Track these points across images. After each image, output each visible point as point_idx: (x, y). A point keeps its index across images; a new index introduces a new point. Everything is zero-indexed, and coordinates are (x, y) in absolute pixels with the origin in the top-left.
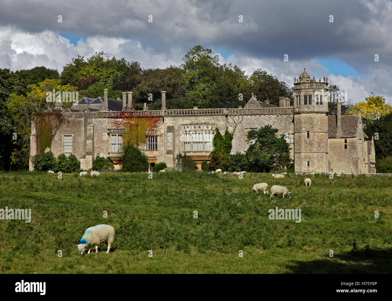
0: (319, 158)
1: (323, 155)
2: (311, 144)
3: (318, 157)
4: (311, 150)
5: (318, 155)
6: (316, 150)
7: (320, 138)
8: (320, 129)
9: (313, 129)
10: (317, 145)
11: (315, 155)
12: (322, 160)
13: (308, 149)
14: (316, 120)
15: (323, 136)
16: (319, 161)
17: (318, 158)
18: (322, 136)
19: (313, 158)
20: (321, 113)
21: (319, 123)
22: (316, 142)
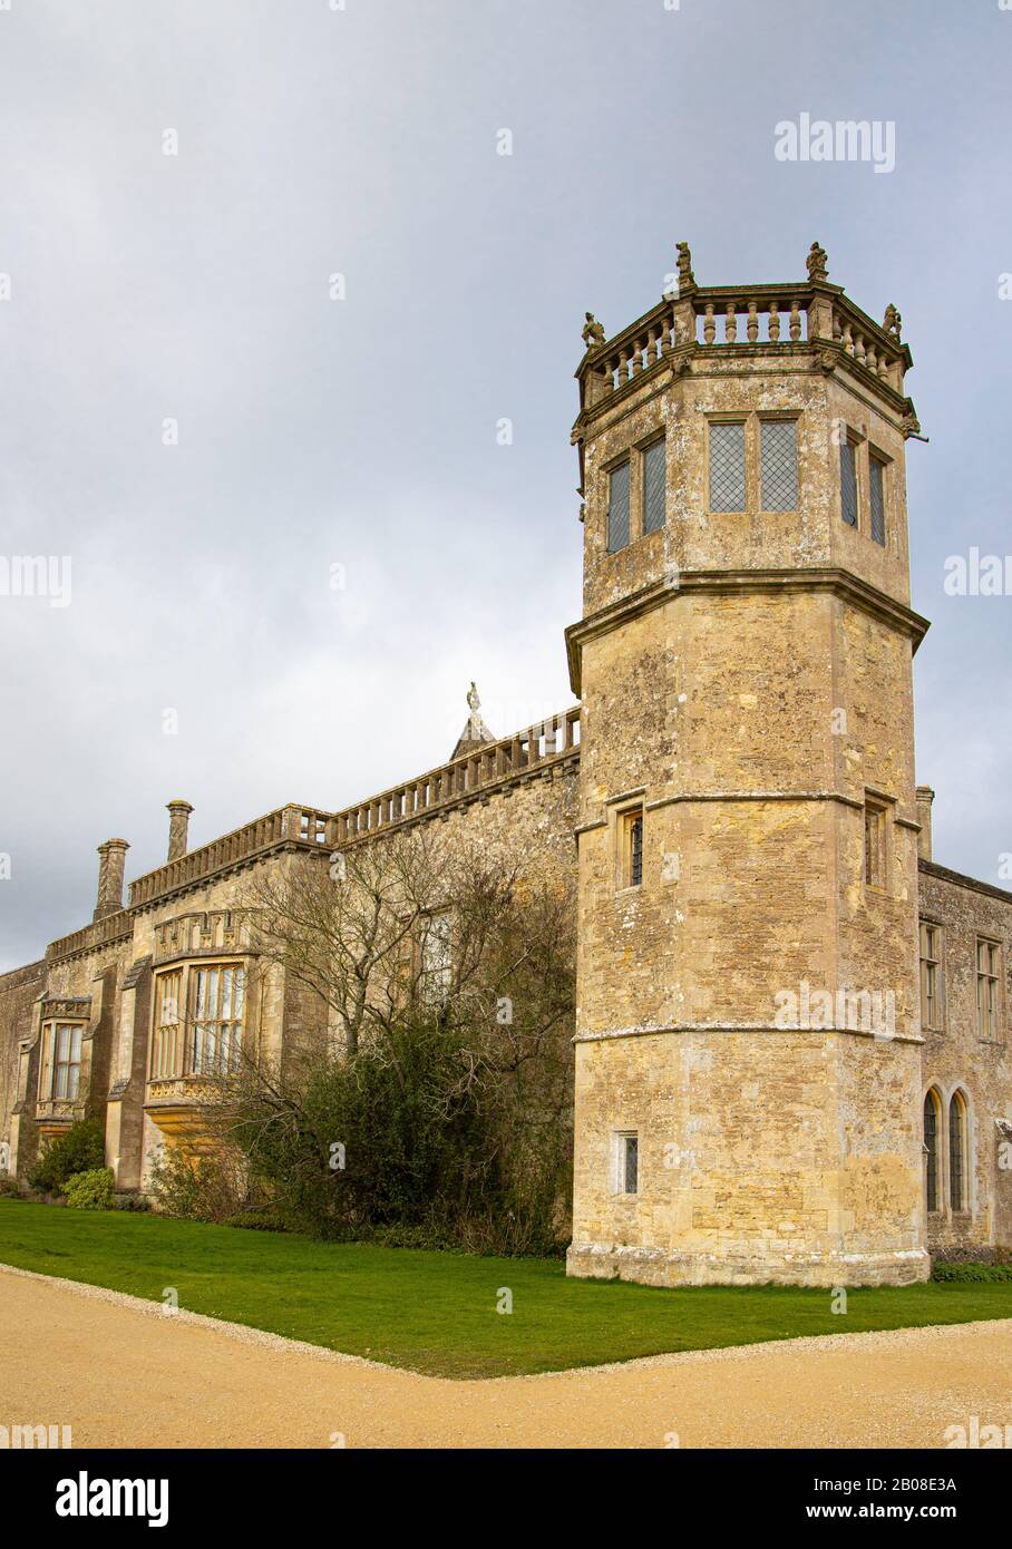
0: (751, 1091)
1: (807, 1057)
2: (652, 941)
3: (733, 1089)
4: (648, 1010)
5: (725, 1059)
6: (704, 999)
7: (755, 861)
8: (759, 759)
9: (668, 775)
10: (713, 947)
11: (691, 1056)
12: (789, 1123)
13: (623, 994)
14: (704, 675)
15: (803, 842)
16: (736, 1129)
17: (726, 1093)
18: (782, 837)
19: (668, 1094)
20: (775, 584)
21: (748, 699)
22: (696, 906)
